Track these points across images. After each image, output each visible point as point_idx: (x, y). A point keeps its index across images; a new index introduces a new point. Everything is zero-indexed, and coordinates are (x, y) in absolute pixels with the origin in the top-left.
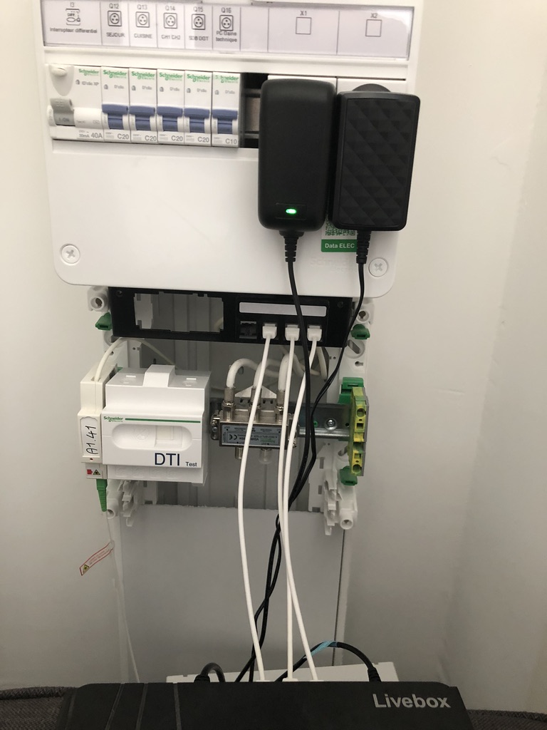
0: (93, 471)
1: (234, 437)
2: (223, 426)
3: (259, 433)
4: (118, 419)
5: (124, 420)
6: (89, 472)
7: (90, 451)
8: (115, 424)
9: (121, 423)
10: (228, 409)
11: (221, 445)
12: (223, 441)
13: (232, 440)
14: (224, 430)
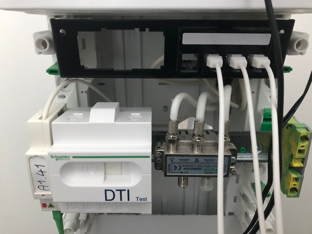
0: (48, 204)
1: (178, 168)
2: (168, 158)
3: (202, 163)
4: (66, 157)
5: (71, 158)
6: (44, 205)
7: (42, 188)
8: (62, 162)
9: (68, 161)
10: (172, 141)
11: (166, 175)
12: (168, 172)
13: (177, 170)
14: (169, 162)
